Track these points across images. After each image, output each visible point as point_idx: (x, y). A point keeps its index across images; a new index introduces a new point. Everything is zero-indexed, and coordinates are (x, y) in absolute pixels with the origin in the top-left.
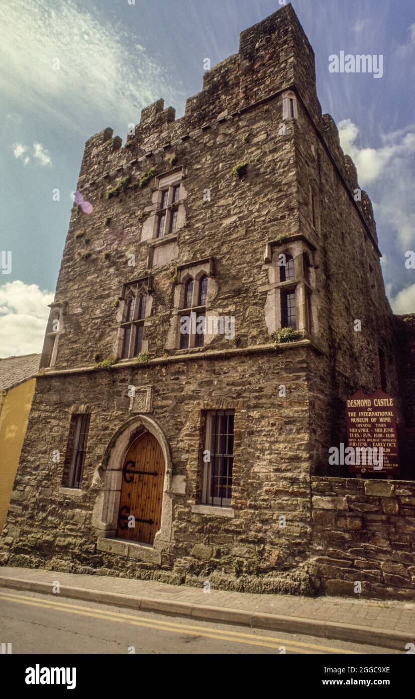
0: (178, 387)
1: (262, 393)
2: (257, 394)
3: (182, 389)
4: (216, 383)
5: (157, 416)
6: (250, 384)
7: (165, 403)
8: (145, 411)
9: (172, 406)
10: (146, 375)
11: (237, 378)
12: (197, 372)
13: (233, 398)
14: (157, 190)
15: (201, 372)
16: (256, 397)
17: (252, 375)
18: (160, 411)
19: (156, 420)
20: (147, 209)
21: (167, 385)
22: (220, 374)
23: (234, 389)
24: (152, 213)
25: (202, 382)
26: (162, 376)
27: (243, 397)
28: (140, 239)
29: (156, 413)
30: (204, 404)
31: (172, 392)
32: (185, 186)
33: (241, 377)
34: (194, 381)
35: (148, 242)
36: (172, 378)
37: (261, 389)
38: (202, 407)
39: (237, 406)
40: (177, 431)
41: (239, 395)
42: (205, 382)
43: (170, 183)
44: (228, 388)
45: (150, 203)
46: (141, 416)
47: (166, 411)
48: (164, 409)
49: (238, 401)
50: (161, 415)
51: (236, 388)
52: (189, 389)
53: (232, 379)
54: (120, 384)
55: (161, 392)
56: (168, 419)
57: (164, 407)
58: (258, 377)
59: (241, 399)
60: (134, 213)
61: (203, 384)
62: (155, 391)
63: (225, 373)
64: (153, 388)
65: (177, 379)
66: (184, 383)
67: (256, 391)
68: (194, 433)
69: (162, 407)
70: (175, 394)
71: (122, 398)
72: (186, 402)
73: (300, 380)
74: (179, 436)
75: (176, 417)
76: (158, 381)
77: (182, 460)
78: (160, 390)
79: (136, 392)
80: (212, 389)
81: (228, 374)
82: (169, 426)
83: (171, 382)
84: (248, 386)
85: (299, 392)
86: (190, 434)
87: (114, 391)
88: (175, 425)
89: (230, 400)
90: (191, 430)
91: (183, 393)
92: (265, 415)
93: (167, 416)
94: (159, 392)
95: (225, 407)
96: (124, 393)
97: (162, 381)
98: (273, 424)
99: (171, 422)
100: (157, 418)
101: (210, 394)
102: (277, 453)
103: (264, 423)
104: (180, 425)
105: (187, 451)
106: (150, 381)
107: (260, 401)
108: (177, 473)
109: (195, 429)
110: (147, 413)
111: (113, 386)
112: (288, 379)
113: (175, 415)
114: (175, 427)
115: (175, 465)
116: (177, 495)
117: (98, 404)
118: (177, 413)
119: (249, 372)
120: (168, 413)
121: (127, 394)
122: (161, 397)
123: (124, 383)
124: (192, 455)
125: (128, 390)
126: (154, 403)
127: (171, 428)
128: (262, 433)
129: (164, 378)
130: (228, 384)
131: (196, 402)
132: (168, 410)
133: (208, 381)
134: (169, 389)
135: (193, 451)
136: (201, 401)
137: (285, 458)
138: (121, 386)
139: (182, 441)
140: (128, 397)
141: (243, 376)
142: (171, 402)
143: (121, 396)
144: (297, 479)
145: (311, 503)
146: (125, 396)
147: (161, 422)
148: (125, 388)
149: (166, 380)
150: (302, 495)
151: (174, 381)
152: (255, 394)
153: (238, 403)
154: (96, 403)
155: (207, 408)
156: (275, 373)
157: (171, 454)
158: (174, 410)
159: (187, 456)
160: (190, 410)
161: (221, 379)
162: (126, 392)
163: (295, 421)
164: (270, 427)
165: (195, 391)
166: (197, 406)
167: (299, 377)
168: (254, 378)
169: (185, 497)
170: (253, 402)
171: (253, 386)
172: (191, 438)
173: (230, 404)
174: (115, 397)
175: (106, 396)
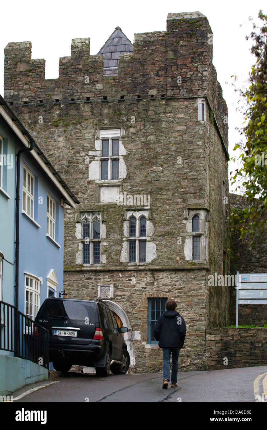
0: (131, 285)
1: (182, 290)
2: (180, 291)
4: (156, 284)
6: (176, 286)
7: (122, 293)
8: (110, 298)
9: (128, 295)
10: (107, 277)
11: (169, 282)
12: (143, 277)
13: (166, 292)
14: (99, 139)
15: (146, 278)
16: (179, 292)
17: (177, 281)
18: (120, 298)
20: (91, 153)
21: (123, 283)
22: (158, 279)
23: (166, 287)
24: (96, 158)
25: (147, 283)
26: (119, 278)
27: (172, 292)
28: (88, 178)
29: (117, 299)
30: (149, 295)
31: (127, 288)
32: (124, 143)
33: (171, 281)
34: (142, 282)
35: (95, 181)
36: (127, 279)
37: (181, 289)
38: (148, 296)
39: (169, 296)
40: (132, 309)
41: (169, 291)
42: (149, 283)
43: (110, 136)
44: (163, 287)
45: (93, 149)
46: (106, 300)
47: (124, 298)
48: (123, 297)
50: (121, 300)
51: (168, 287)
52: (139, 286)
53: (165, 282)
54: (87, 281)
55: (119, 287)
56: (126, 302)
57: (123, 295)
58: (180, 282)
59: (171, 293)
60: (79, 153)
61: (148, 284)
62: (115, 287)
63: (161, 279)
64: (114, 285)
65: (130, 280)
66: (136, 283)
67: (179, 289)
68: (144, 310)
69: (121, 296)
70: (130, 289)
71: (89, 290)
72: (137, 293)
73: (202, 285)
74: (134, 311)
75: (131, 301)
76: (117, 281)
77: (137, 323)
78: (118, 286)
79: (101, 286)
80: (154, 287)
81: (163, 280)
82: (127, 306)
83: (126, 282)
84: (175, 286)
85: (201, 291)
86: (141, 310)
87: (82, 285)
88: (131, 306)
89: (164, 293)
90: (142, 308)
91: (135, 288)
92: (184, 301)
93: (125, 300)
94: (118, 287)
95: (161, 297)
96: (90, 286)
97: (119, 280)
98: (188, 305)
99: (128, 304)
100: (118, 302)
101: (152, 290)
102: (190, 318)
103: (183, 304)
104: (134, 305)
105: (140, 319)
106: (111, 280)
107: (181, 294)
108: (135, 330)
109: (144, 307)
110: (111, 299)
111: (80, 282)
112: (196, 284)
113: (130, 300)
114: (131, 307)
115: (132, 326)
116: (135, 341)
117: (70, 293)
118: (132, 299)
119: (175, 279)
120: (125, 299)
121: (93, 287)
122: (120, 290)
123: (89, 280)
124: (144, 321)
125: (93, 285)
126: (115, 293)
127: (128, 307)
128: (182, 309)
129: (121, 279)
130: (163, 285)
131: (144, 293)
132: (125, 297)
133: (152, 283)
134: (125, 285)
135: (144, 318)
136: (147, 293)
137: (194, 320)
138: (87, 282)
139: (136, 314)
140: (94, 289)
141: (172, 281)
142: (127, 293)
143: (88, 288)
144: (199, 329)
145: (205, 338)
146: (92, 289)
147: (120, 304)
148: (91, 283)
149: (123, 280)
150: (202, 335)
151: (128, 281)
152: (178, 291)
153: (169, 295)
154: (68, 292)
155: (151, 297)
156: (189, 281)
157: (130, 320)
158: (130, 298)
159: (140, 321)
160: (140, 298)
161: (159, 282)
162: (92, 286)
163: (199, 304)
164: (186, 307)
165: (143, 287)
166: (145, 295)
167: (201, 284)
168: (178, 282)
169: (140, 341)
170: (177, 294)
171: (177, 287)
172: (142, 312)
173: (165, 295)
174: (84, 288)
175: (75, 288)
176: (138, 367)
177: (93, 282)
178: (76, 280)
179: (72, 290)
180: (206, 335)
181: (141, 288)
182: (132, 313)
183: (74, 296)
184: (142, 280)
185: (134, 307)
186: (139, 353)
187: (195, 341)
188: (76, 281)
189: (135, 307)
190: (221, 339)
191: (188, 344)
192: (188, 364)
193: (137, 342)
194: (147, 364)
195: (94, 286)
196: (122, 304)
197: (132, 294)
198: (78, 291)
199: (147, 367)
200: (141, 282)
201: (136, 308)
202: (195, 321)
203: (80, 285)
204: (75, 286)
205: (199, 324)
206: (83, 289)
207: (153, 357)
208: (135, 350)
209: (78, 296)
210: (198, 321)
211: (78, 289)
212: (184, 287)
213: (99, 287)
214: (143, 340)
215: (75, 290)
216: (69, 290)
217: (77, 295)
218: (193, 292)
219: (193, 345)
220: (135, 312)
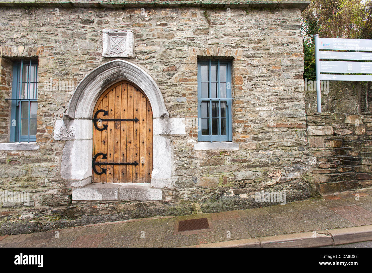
0: (167, 33)
1: (260, 45)
2: (256, 45)
3: (173, 36)
4: (212, 32)
5: (142, 62)
6: (249, 36)
7: (150, 48)
8: (126, 56)
9: (160, 52)
11: (235, 29)
12: (189, 20)
13: (232, 47)
15: (195, 20)
16: (254, 48)
17: (250, 29)
18: (146, 56)
19: (140, 65)
21: (152, 30)
22: (216, 24)
23: (231, 39)
25: (197, 30)
26: (143, 20)
27: (242, 47)
29: (140, 59)
30: (201, 51)
31: (158, 38)
33: (239, 29)
34: (187, 28)
36: (159, 23)
37: (259, 42)
38: (198, 53)
39: (236, 54)
40: (169, 77)
41: (238, 46)
42: (200, 29)
44: (226, 38)
47: (153, 57)
48: (151, 55)
49: (237, 50)
50: (148, 61)
51: (234, 38)
52: (181, 36)
53: (230, 30)
54: (82, 25)
55: (144, 37)
56: (156, 65)
57: (151, 52)
58: (256, 30)
59: (240, 49)
61: (198, 32)
62: (137, 36)
63: (221, 24)
64: (135, 33)
65: (165, 25)
66: (175, 29)
67: (255, 43)
69: (147, 53)
70: (164, 40)
71: (88, 41)
72: (178, 48)
73: (296, 36)
74: (172, 81)
75: (166, 63)
76: (139, 25)
77: (178, 104)
78: (143, 35)
79: (110, 34)
80: (209, 37)
81: (224, 25)
82: (159, 71)
83: (157, 27)
84: (247, 38)
85: (295, 46)
86: (186, 79)
87: (73, 33)
88: (167, 71)
89: (228, 49)
90: (187, 75)
91: (174, 40)
92: (265, 63)
93: (155, 61)
94: (141, 37)
95: (223, 54)
96: (89, 35)
97: (144, 26)
98: (272, 72)
99: (161, 67)
100: (141, 64)
101: (206, 42)
102: (276, 95)
103: (264, 70)
104: (172, 70)
105: (184, 95)
106: (128, 25)
107: (259, 52)
108: (173, 116)
109: (192, 74)
110: (128, 58)
111: (70, 27)
112: (285, 34)
113: (165, 61)
114: (167, 73)
115: (169, 109)
116: (175, 136)
117: (49, 47)
118: (168, 59)
119: (247, 25)
120: (155, 59)
121: (95, 38)
122: (145, 42)
123: (87, 24)
124: (190, 98)
125: (95, 33)
126: (137, 48)
127: (161, 73)
128: (262, 79)
129: (147, 23)
130: (225, 35)
131: (190, 48)
132: (155, 56)
133: (204, 29)
134: (156, 34)
135: (191, 94)
136: (196, 48)
137: (284, 99)
138: (83, 27)
139: (176, 85)
140: (97, 41)
141: (241, 28)
142: (158, 48)
143: (86, 39)
144: (295, 115)
145: (306, 131)
146: (93, 40)
147: (146, 67)
148: (90, 30)
149: (151, 25)
150: (299, 127)
151: (161, 27)
152: (253, 45)
153: (237, 52)
154: (45, 45)
155: (204, 55)
156: (273, 28)
157: (164, 98)
158: (163, 56)
159: (184, 99)
160: (184, 56)
161: (218, 29)
162: (93, 36)
163: (292, 69)
164: (269, 74)
165: (189, 38)
166: (192, 52)
167: (294, 33)
168: (252, 30)
169: (185, 137)
170: (251, 52)
171: (252, 38)
172: (187, 83)
173: (228, 53)
174: (77, 39)
175: (60, 38)
176: (181, 187)
177: (94, 28)
178: (63, 24)
179: (54, 41)
180: (307, 125)
181: (185, 38)
182: (169, 84)
183: (57, 52)
184: (186, 24)
185: (172, 72)
186: (183, 161)
187: (287, 137)
188: (62, 26)
189: (174, 74)
190: (334, 133)
191: (275, 142)
192: (278, 180)
193: (178, 138)
194: (198, 180)
195: (97, 36)
196: (148, 68)
197: (168, 50)
198: (66, 44)
199: (198, 187)
200: (184, 29)
201: (176, 75)
202: (287, 99)
203: (69, 32)
204: (60, 35)
205: (293, 106)
206: (74, 41)
207: (210, 168)
208: (175, 153)
209: (66, 53)
210: (291, 99)
211: (66, 40)
212: (264, 40)
213: (105, 36)
214: (190, 135)
215: (59, 42)
216: (48, 42)
217: (64, 51)
218: (280, 47)
219: (285, 144)
220: (173, 83)
